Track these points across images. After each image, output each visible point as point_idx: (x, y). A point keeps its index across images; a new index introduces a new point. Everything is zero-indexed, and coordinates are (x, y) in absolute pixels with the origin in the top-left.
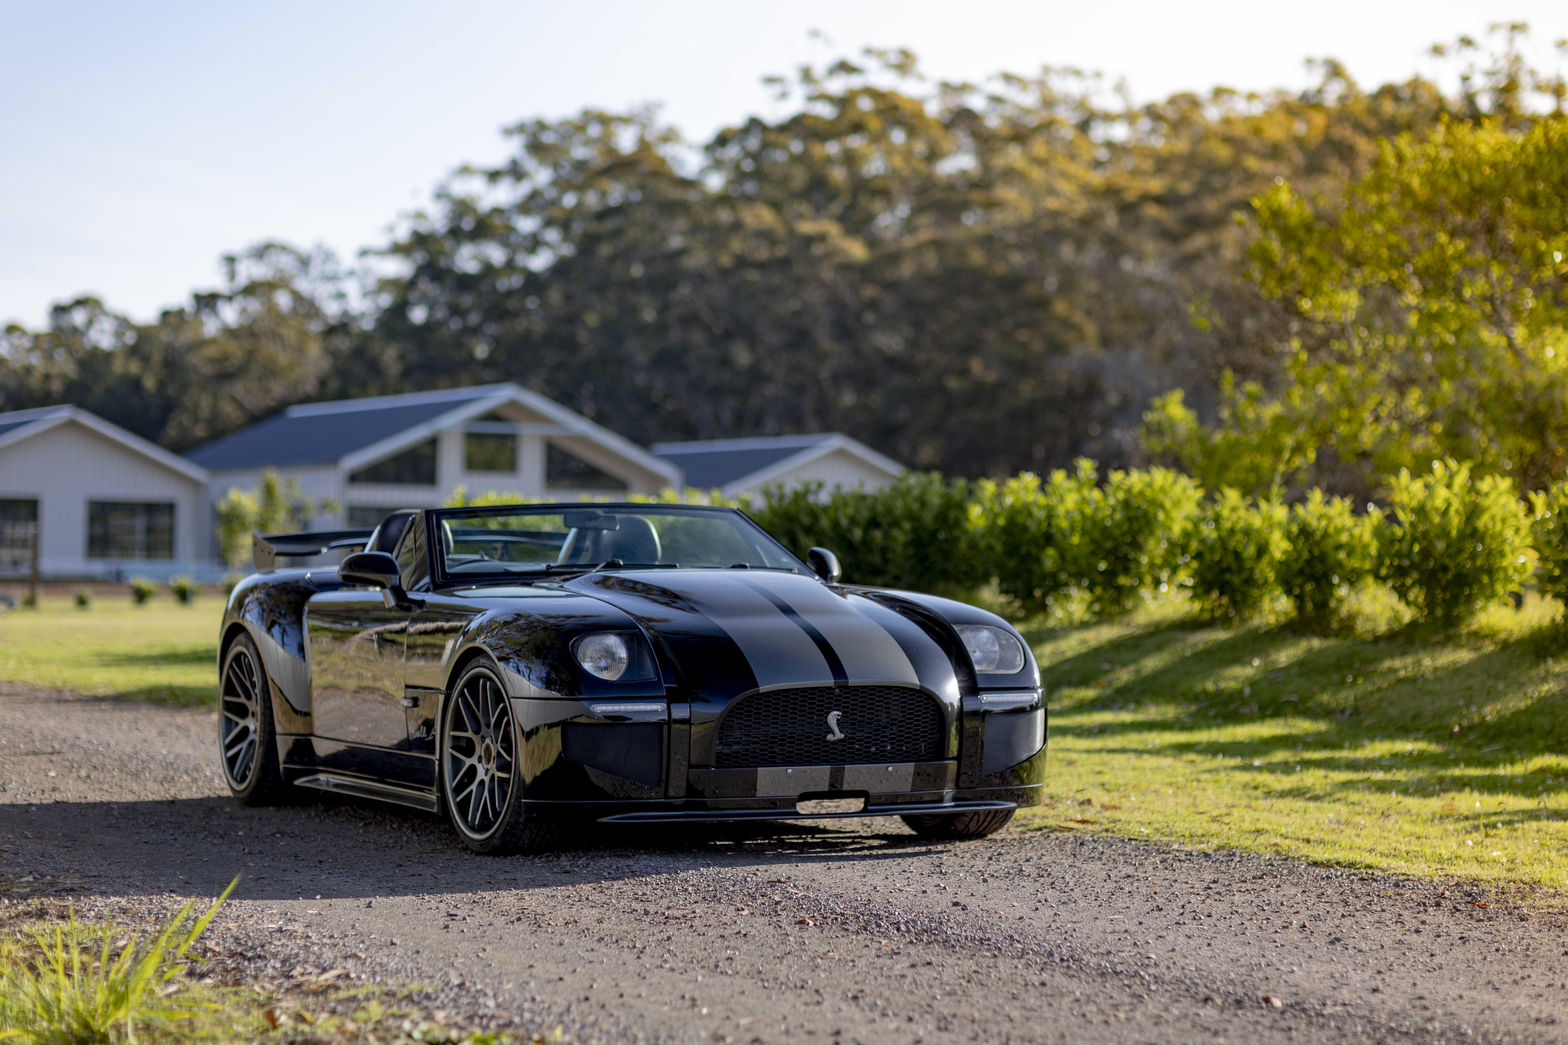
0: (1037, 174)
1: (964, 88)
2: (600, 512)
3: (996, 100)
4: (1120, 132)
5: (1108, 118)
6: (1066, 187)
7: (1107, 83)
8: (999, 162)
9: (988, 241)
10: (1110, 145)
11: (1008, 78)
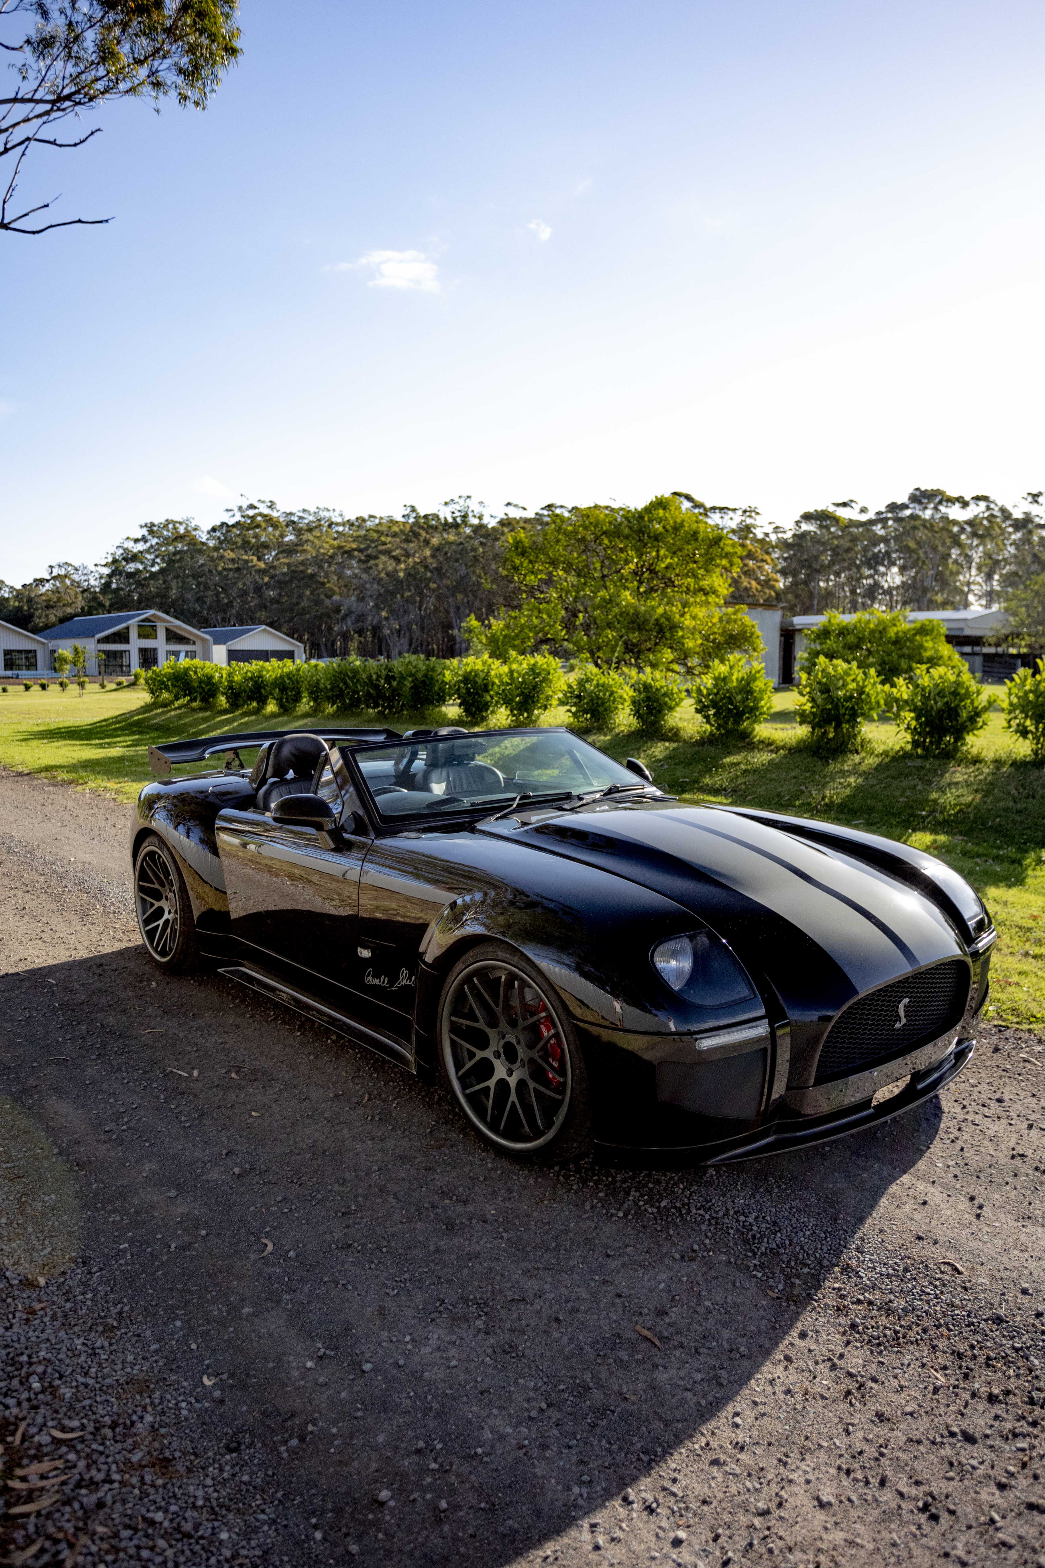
0: (316, 541)
1: (291, 514)
3: (301, 518)
4: (341, 529)
5: (337, 524)
6: (326, 546)
7: (337, 514)
8: (305, 537)
9: (302, 563)
10: (337, 532)
11: (304, 511)
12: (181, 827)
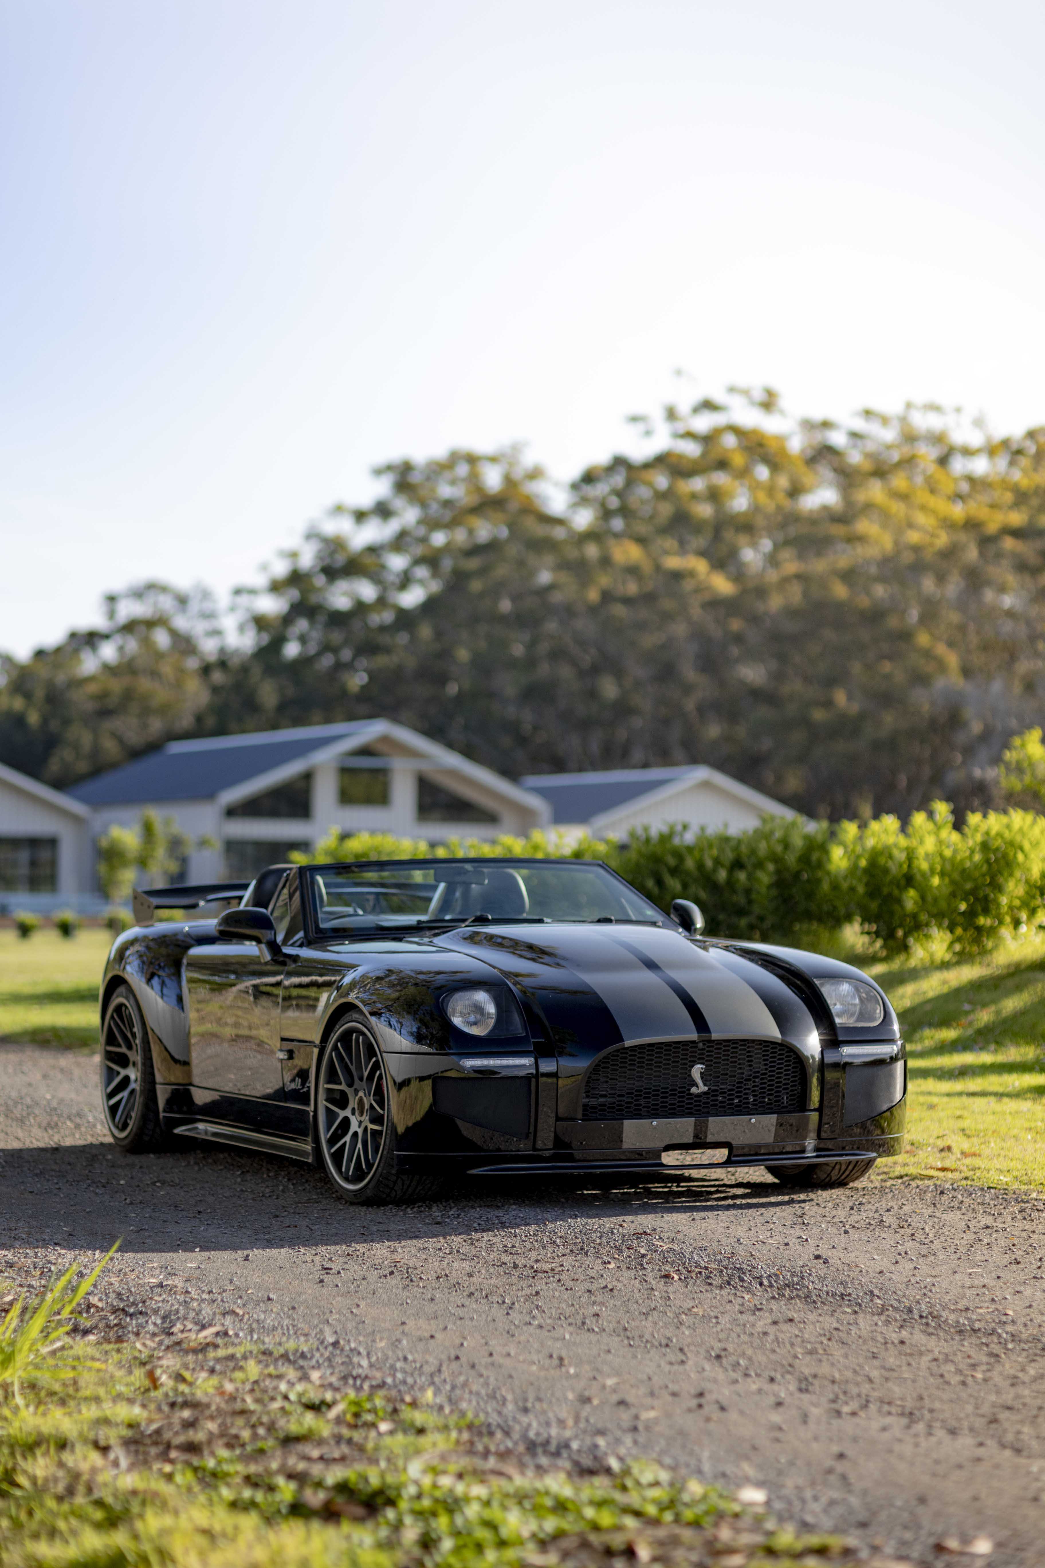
1: (827, 425)
2: (468, 867)
3: (857, 436)
7: (968, 419)
12: (156, 981)
